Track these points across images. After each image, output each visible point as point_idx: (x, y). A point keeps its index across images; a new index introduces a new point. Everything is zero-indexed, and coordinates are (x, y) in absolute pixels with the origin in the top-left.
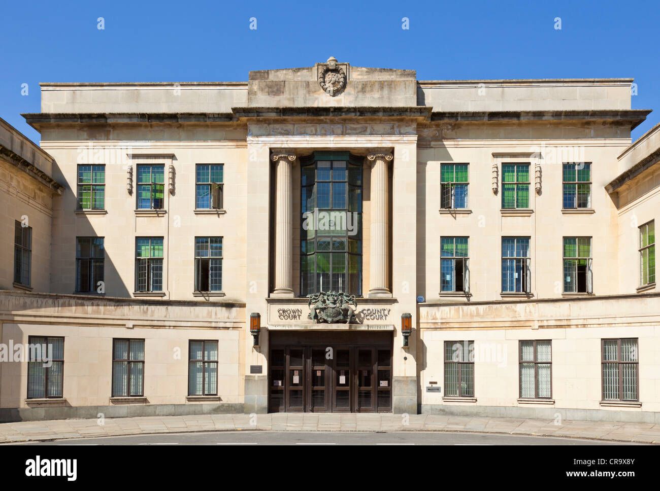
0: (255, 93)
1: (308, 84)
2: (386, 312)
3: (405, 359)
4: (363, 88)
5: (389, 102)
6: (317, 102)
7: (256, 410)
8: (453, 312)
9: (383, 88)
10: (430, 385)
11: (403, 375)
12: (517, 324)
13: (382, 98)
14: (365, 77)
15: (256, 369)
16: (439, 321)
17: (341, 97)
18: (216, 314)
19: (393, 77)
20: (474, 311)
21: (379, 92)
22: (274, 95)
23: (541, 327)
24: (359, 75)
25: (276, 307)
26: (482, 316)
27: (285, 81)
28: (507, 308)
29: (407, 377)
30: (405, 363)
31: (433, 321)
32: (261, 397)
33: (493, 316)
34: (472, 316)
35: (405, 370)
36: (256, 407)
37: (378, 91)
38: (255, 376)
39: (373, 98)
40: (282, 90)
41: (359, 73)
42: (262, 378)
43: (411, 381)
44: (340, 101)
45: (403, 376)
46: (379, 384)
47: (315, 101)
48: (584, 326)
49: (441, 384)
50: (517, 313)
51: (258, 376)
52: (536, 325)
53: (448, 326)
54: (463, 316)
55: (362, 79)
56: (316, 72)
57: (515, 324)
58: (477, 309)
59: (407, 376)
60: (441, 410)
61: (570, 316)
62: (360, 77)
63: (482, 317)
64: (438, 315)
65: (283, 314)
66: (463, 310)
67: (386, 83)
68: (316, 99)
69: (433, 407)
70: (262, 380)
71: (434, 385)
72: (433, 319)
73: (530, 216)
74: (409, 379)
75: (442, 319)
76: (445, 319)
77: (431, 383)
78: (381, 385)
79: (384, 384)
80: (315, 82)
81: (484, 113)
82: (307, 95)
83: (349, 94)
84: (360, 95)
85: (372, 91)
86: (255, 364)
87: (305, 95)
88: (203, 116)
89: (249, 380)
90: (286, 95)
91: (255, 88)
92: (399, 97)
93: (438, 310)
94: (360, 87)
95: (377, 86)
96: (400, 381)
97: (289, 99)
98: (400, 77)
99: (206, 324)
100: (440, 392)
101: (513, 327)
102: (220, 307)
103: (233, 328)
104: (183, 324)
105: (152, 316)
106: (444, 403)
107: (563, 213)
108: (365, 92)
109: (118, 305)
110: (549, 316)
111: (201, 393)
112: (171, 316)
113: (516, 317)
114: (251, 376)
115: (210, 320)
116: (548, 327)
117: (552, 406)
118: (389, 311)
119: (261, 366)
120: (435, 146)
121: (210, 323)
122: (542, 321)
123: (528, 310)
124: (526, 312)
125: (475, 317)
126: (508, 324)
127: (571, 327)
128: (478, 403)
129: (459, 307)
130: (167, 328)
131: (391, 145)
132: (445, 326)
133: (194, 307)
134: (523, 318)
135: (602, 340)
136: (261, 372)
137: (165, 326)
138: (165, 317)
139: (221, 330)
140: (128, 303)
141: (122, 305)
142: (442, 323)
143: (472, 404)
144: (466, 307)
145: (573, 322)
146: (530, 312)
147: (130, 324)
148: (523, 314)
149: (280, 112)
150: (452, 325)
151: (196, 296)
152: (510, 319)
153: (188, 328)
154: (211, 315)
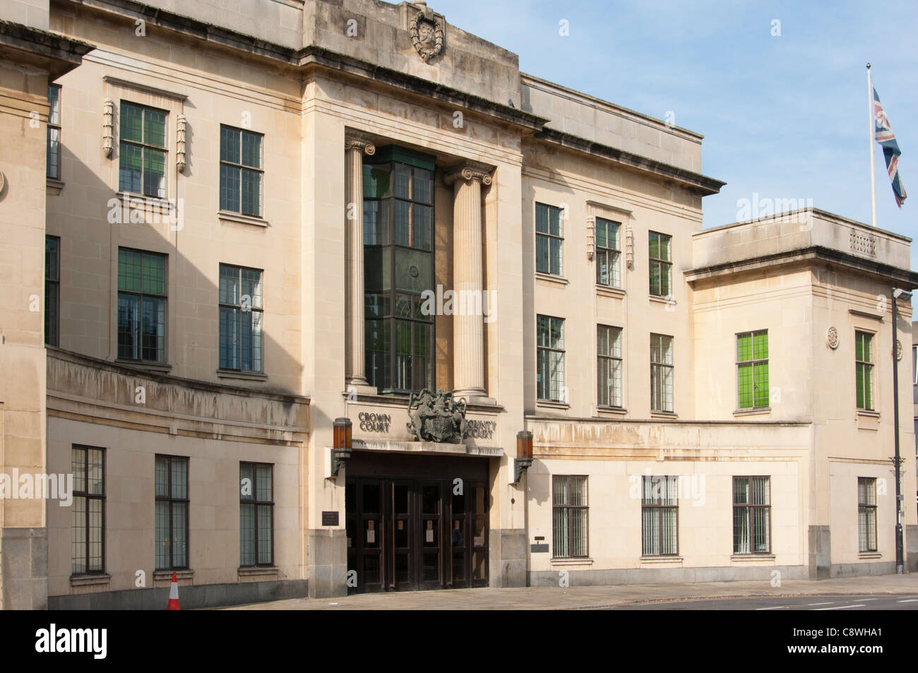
0: (326, 25)
1: (395, 32)
2: (491, 428)
3: (513, 501)
4: (462, 62)
5: (491, 94)
7: (332, 588)
8: (563, 431)
9: (484, 69)
10: (535, 542)
12: (640, 454)
15: (330, 518)
16: (546, 445)
17: (436, 67)
18: (272, 416)
20: (589, 432)
21: (481, 75)
23: (667, 458)
25: (357, 409)
27: (365, 18)
29: (515, 530)
30: (512, 509)
31: (540, 444)
32: (339, 566)
33: (611, 441)
34: (587, 439)
35: (512, 520)
36: (332, 583)
37: (479, 73)
38: (328, 531)
39: (474, 82)
40: (362, 31)
42: (338, 534)
43: (520, 536)
44: (434, 74)
45: (511, 528)
46: (472, 541)
47: (404, 64)
48: (715, 459)
49: (549, 541)
50: (640, 438)
51: (334, 530)
52: (662, 455)
53: (557, 452)
54: (576, 438)
55: (459, 47)
56: (405, 17)
57: (638, 453)
58: (593, 429)
59: (514, 528)
60: (549, 579)
61: (699, 445)
62: (456, 43)
63: (599, 441)
64: (546, 436)
66: (576, 430)
67: (487, 64)
68: (406, 61)
69: (540, 575)
70: (339, 537)
71: (541, 542)
72: (540, 441)
73: (621, 299)
74: (518, 532)
75: (550, 442)
76: (554, 441)
77: (537, 538)
78: (475, 544)
80: (404, 33)
81: (588, 142)
82: (395, 51)
83: (446, 66)
84: (458, 72)
85: (471, 70)
86: (328, 509)
87: (393, 51)
89: (321, 537)
90: (367, 42)
91: (326, 15)
92: (503, 91)
93: (546, 428)
94: (459, 59)
95: (477, 66)
96: (508, 535)
99: (260, 434)
100: (548, 551)
101: (635, 457)
102: (276, 403)
103: (292, 442)
104: (235, 432)
105: (199, 413)
106: (553, 569)
107: (650, 300)
108: (464, 69)
109: (161, 389)
110: (676, 444)
111: (253, 563)
112: (220, 417)
113: (638, 443)
114: (324, 530)
115: (266, 427)
116: (675, 459)
117: (680, 565)
118: (495, 425)
119: (338, 512)
120: (529, 174)
121: (265, 430)
122: (668, 450)
123: (652, 435)
124: (650, 437)
125: (590, 441)
126: (629, 453)
127: (699, 461)
128: (595, 567)
129: (571, 425)
130: (215, 436)
131: (494, 163)
132: (553, 453)
133: (247, 399)
134: (647, 446)
135: (734, 477)
136: (336, 523)
137: (212, 434)
138: (213, 416)
139: (277, 445)
140: (172, 386)
141: (165, 389)
142: (551, 448)
143: (587, 568)
144: (579, 425)
145: (703, 454)
146: (655, 437)
147: (175, 426)
148: (646, 440)
149: (372, 72)
150: (562, 451)
151: (221, 378)
152: (632, 446)
153: (239, 439)
154: (266, 419)
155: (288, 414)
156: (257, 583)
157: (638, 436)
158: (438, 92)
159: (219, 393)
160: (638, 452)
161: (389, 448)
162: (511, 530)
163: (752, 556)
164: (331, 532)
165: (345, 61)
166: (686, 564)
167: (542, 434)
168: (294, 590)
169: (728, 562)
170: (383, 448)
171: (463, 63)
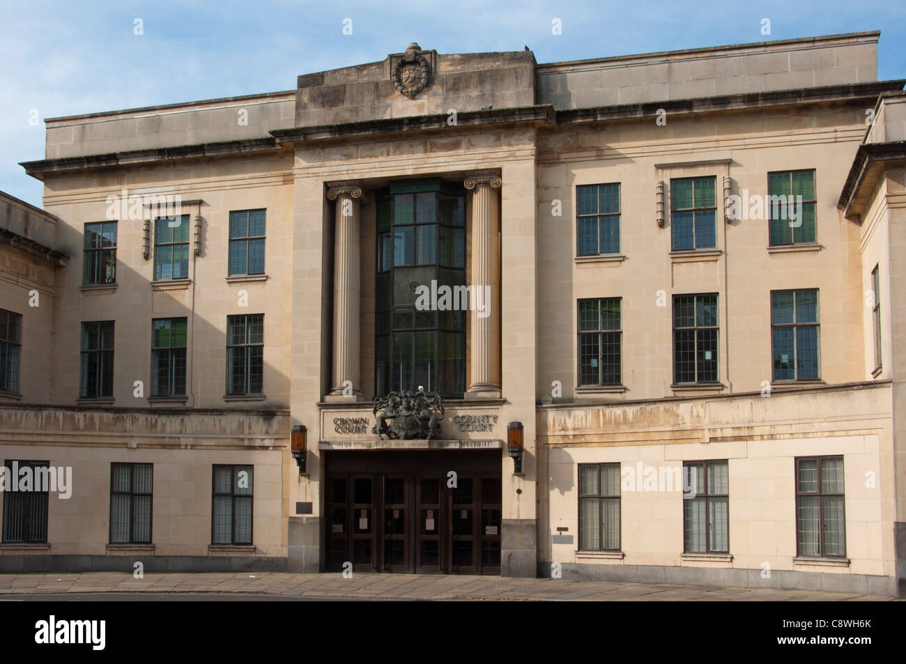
0: (305, 107)
1: (377, 85)
2: (491, 421)
3: (519, 491)
4: (454, 84)
6: (389, 111)
7: (304, 566)
8: (590, 417)
9: (483, 81)
10: (558, 533)
11: (515, 517)
12: (680, 436)
13: (482, 96)
14: (459, 68)
15: (304, 508)
16: (571, 433)
17: (424, 100)
18: (250, 427)
19: (498, 63)
20: (619, 416)
21: (479, 88)
22: (331, 106)
23: (714, 439)
24: (449, 65)
25: (332, 415)
26: (632, 423)
27: (345, 85)
28: (666, 411)
29: (522, 521)
30: (519, 500)
31: (562, 433)
32: (310, 548)
33: (646, 424)
34: (617, 424)
35: (518, 510)
36: (304, 562)
37: (477, 87)
38: (302, 518)
39: (470, 97)
40: (341, 97)
41: (449, 63)
42: (311, 521)
43: (528, 526)
44: (421, 107)
46: (484, 531)
47: (387, 109)
48: (772, 437)
49: (573, 531)
50: (679, 418)
51: (307, 518)
52: (707, 436)
53: (583, 440)
54: (604, 423)
55: (453, 71)
56: (388, 68)
58: (624, 413)
59: (521, 518)
60: (573, 571)
61: (752, 421)
62: (451, 68)
63: (632, 425)
64: (570, 423)
65: (342, 425)
66: (604, 415)
67: (488, 74)
68: (389, 105)
70: (312, 523)
71: (564, 533)
72: (562, 430)
73: (716, 260)
74: (527, 523)
75: (574, 429)
76: (578, 429)
77: (559, 529)
78: (487, 533)
79: (491, 530)
80: (387, 82)
81: (635, 106)
82: (376, 102)
83: (435, 95)
84: (451, 95)
85: (467, 87)
86: (302, 501)
87: (373, 102)
88: (236, 145)
89: (294, 523)
90: (347, 105)
91: (305, 98)
92: (508, 93)
93: (570, 416)
94: (451, 83)
95: (475, 79)
96: (511, 525)
97: (351, 111)
98: (510, 63)
99: (236, 443)
100: (572, 543)
101: (675, 440)
102: (255, 418)
103: (274, 447)
104: (205, 442)
105: (163, 431)
106: (578, 561)
107: (770, 253)
108: (458, 89)
109: (118, 418)
110: (724, 422)
111: (230, 542)
112: (188, 432)
113: (679, 424)
114: (298, 518)
115: (242, 436)
116: (724, 439)
117: (729, 565)
118: (495, 418)
119: (312, 503)
120: (567, 160)
121: (242, 439)
122: (714, 430)
123: (695, 413)
124: (692, 416)
125: (621, 426)
126: (667, 436)
127: (753, 440)
128: (627, 561)
129: (599, 410)
130: (183, 447)
131: (497, 165)
132: (579, 440)
133: (220, 417)
134: (688, 426)
135: (796, 458)
136: (310, 512)
137: (180, 445)
138: (181, 432)
139: (256, 450)
140: (131, 414)
141: (123, 418)
142: (575, 436)
143: (618, 562)
144: (608, 410)
145: (757, 431)
146: (698, 416)
147: (134, 443)
148: (687, 420)
149: (335, 131)
150: (589, 439)
151: (227, 401)
152: (670, 429)
153: (212, 448)
154: (243, 430)
155: (269, 425)
156: (230, 558)
157: (678, 416)
158: (407, 124)
159: (188, 415)
160: (677, 434)
161: (353, 447)
162: (516, 520)
163: (821, 559)
164: (305, 519)
165: (307, 132)
166: (738, 563)
167: (565, 422)
168: (274, 565)
169: (789, 565)
170: (349, 448)
171: (456, 84)
